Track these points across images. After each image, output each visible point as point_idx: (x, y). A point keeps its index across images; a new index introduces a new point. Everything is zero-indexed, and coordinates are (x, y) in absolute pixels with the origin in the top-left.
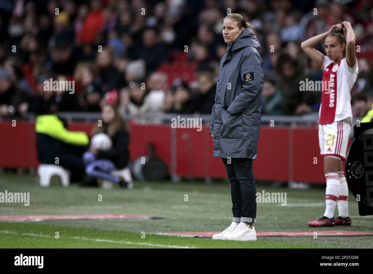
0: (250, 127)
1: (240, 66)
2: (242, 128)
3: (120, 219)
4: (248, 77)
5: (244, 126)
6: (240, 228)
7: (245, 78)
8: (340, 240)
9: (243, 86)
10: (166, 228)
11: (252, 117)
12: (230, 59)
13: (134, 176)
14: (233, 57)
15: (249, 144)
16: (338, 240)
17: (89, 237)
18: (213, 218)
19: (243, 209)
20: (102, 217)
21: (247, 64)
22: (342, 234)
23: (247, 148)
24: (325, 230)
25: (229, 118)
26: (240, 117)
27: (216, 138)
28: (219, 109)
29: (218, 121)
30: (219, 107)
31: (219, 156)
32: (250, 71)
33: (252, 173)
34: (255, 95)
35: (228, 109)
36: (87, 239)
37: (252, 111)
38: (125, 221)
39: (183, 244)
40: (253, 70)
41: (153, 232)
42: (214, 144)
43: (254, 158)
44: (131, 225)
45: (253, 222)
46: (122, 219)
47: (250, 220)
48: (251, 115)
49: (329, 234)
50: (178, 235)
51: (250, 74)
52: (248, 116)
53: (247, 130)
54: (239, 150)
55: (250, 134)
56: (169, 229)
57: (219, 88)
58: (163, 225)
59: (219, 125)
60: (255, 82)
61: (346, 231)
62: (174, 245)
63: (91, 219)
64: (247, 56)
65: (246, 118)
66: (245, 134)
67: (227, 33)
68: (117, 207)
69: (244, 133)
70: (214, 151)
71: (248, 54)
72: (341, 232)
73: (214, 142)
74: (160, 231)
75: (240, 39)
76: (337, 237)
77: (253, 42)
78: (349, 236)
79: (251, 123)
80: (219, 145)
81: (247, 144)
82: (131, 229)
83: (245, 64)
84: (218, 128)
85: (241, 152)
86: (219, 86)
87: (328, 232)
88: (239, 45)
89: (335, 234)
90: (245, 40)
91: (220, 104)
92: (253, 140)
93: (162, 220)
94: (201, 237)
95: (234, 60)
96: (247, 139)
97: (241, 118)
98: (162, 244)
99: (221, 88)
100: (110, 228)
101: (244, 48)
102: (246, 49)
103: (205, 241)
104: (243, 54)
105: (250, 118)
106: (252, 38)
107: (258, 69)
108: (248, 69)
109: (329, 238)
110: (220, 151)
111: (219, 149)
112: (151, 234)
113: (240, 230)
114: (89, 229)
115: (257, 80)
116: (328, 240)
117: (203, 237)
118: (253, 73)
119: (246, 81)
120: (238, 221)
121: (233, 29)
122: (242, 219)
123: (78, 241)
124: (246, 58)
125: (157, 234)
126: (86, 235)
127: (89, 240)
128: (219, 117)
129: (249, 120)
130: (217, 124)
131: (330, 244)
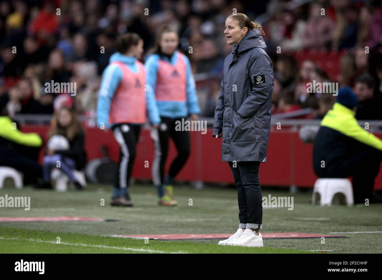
0: (262, 129)
1: (249, 67)
2: (254, 130)
3: (73, 221)
4: (259, 79)
5: (256, 128)
6: (246, 235)
7: (256, 81)
8: (295, 242)
9: (254, 88)
10: (121, 231)
11: (263, 119)
12: (237, 60)
13: (87, 179)
14: (240, 58)
15: (261, 147)
16: (293, 243)
17: (43, 238)
18: (167, 221)
19: (248, 215)
20: (56, 219)
21: (257, 66)
22: (297, 236)
23: (259, 151)
24: (279, 232)
25: (241, 121)
26: (251, 120)
27: (226, 142)
28: (229, 112)
29: (228, 125)
30: (229, 110)
31: (229, 160)
32: (260, 73)
33: (258, 179)
34: (266, 98)
35: (239, 112)
36: (42, 241)
37: (263, 113)
38: (79, 223)
39: (138, 246)
40: (263, 72)
41: (108, 235)
42: (223, 148)
43: (263, 161)
44: (85, 228)
45: (259, 228)
46: (76, 221)
47: (256, 226)
48: (263, 117)
49: (283, 237)
50: (133, 237)
51: (261, 76)
52: (259, 118)
53: (259, 132)
54: (252, 153)
55: (261, 136)
56: (123, 232)
57: (227, 91)
58: (118, 227)
59: (228, 128)
60: (267, 85)
61: (300, 234)
62: (129, 247)
63: (45, 222)
64: (256, 58)
65: (258, 120)
66: (258, 137)
67: (228, 33)
68: (71, 209)
69: (256, 135)
70: (224, 155)
71: (257, 56)
72: (295, 234)
73: (224, 146)
74: (115, 233)
75: (247, 40)
76: (291, 239)
77: (260, 42)
78: (303, 238)
79: (263, 125)
80: (229, 149)
81: (260, 147)
82: (86, 231)
83: (255, 66)
84: (228, 131)
85: (254, 155)
86: (227, 89)
87: (283, 234)
88: (246, 46)
89: (289, 236)
90: (253, 40)
91: (229, 107)
92: (264, 142)
93: (117, 223)
94: (156, 239)
95: (241, 61)
96: (259, 142)
97: (253, 121)
98: (117, 246)
99: (229, 91)
100: (64, 231)
101: (252, 49)
102: (254, 51)
103: (160, 243)
104: (251, 56)
105: (261, 120)
106: (259, 38)
107: (268, 71)
108: (259, 71)
109: (283, 240)
110: (230, 155)
111: (228, 153)
112: (105, 236)
113: (245, 236)
114: (44, 231)
115: (269, 83)
116: (283, 242)
117: (158, 240)
118: (264, 75)
119: (257, 83)
120: (244, 227)
121: (233, 28)
122: (248, 225)
123: (33, 243)
124: (255, 59)
125: (112, 236)
126: (40, 237)
127: (44, 243)
128: (229, 120)
129: (260, 122)
130: (226, 127)
131: (285, 246)
